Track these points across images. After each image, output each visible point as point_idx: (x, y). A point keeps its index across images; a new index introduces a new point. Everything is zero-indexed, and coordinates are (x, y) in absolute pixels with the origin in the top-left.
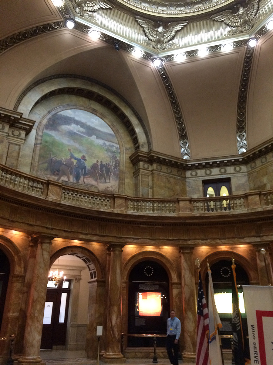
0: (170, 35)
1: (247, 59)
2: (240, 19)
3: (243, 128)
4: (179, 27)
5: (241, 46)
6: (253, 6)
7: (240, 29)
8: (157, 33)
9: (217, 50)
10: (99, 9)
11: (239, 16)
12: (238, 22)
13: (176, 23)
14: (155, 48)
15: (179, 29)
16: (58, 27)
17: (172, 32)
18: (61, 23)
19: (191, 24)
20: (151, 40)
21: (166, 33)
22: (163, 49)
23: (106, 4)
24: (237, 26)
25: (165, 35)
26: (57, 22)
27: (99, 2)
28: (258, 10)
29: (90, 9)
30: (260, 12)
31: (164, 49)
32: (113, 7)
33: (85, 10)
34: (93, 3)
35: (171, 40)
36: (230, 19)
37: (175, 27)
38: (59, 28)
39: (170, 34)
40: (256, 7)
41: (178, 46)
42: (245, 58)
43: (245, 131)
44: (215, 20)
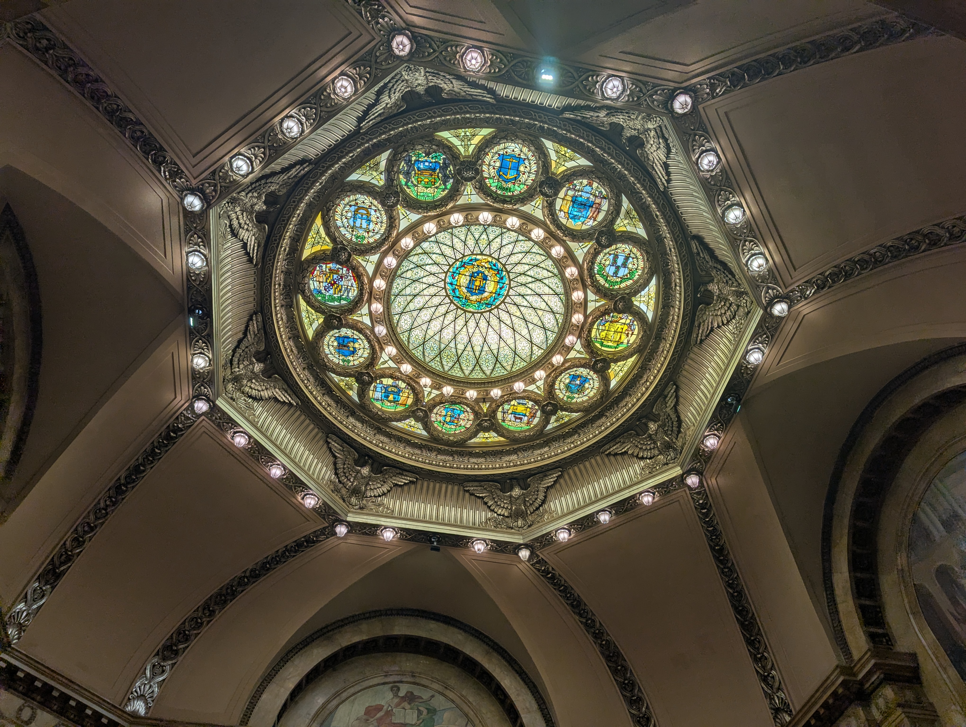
0: (258, 391)
1: (306, 541)
2: (355, 477)
3: (176, 653)
4: (282, 396)
5: (324, 519)
6: (384, 482)
7: (344, 491)
8: (248, 365)
9: (295, 489)
10: (242, 240)
11: (357, 473)
12: (349, 480)
13: (285, 387)
14: (224, 382)
15: (279, 398)
16: (167, 174)
17: (267, 389)
18: (183, 180)
19: (298, 413)
20: (231, 364)
21: (257, 381)
22: (232, 398)
23: (256, 248)
24: (343, 484)
25: (254, 381)
26: (179, 169)
27: (254, 235)
28: (384, 494)
29: (235, 223)
30: (386, 501)
31: (234, 400)
32: (256, 265)
33: (229, 217)
34: (248, 225)
35: (255, 399)
36: (344, 464)
37: (277, 390)
38: (166, 176)
39: (260, 389)
40: (385, 489)
41: (256, 420)
42: (304, 537)
43: (174, 661)
44: (329, 443)
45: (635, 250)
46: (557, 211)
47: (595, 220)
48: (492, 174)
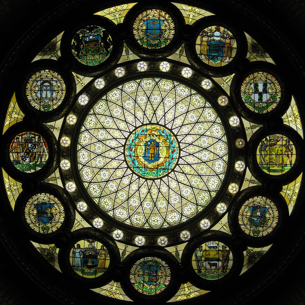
45: (270, 76)
46: (199, 56)
47: (230, 57)
48: (142, 36)
